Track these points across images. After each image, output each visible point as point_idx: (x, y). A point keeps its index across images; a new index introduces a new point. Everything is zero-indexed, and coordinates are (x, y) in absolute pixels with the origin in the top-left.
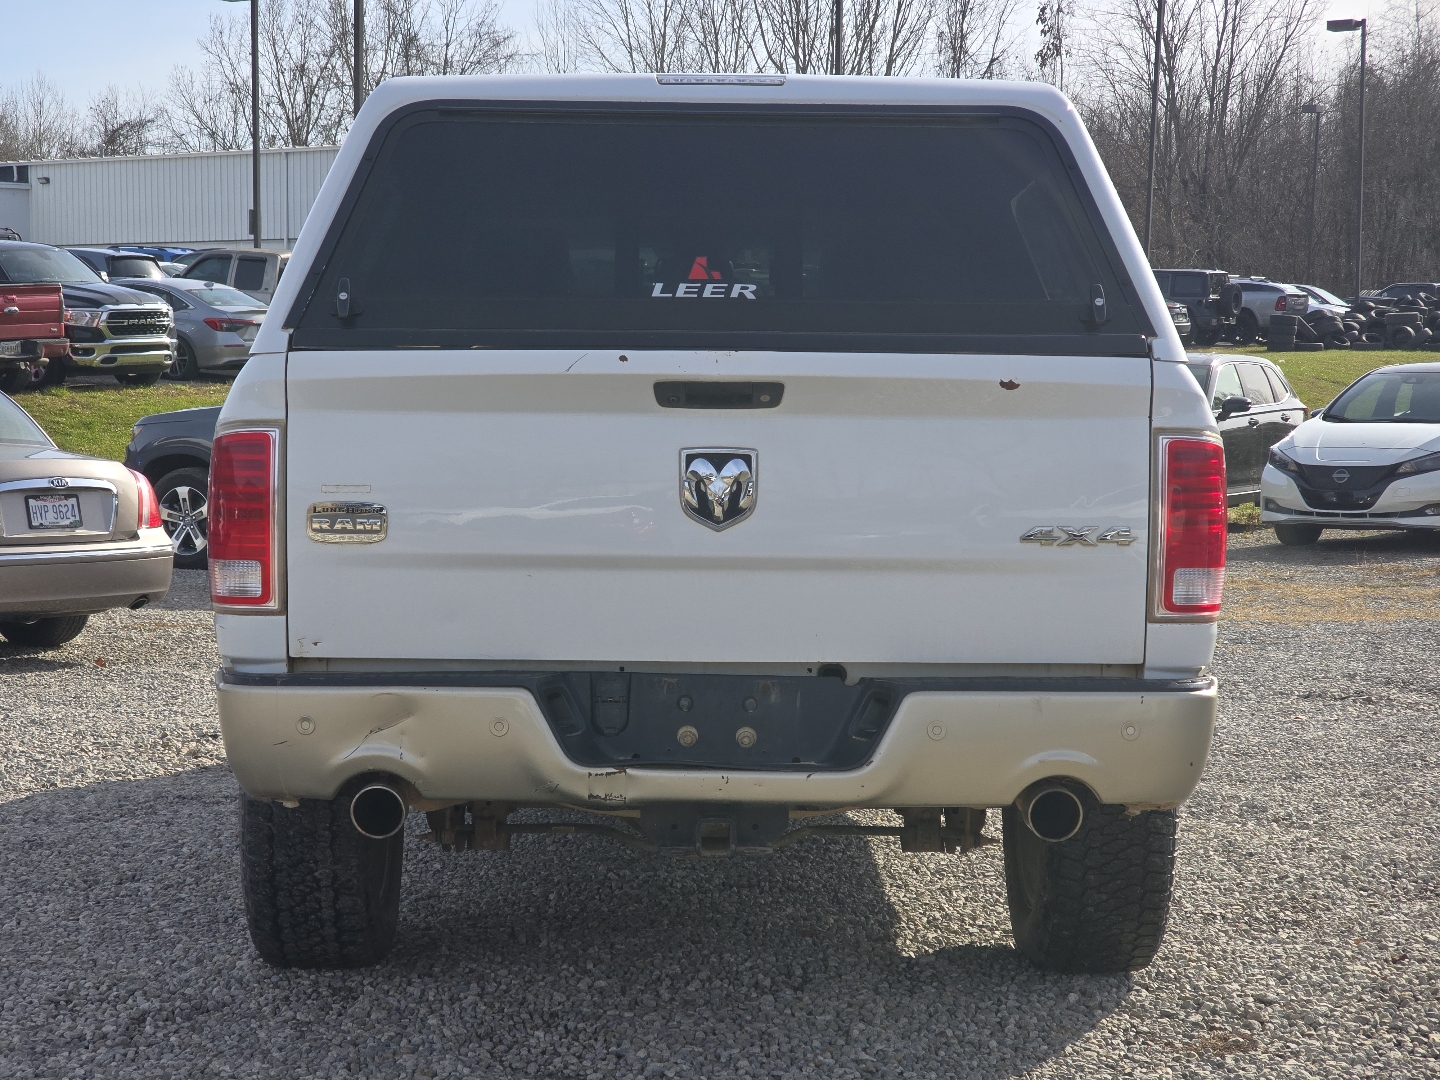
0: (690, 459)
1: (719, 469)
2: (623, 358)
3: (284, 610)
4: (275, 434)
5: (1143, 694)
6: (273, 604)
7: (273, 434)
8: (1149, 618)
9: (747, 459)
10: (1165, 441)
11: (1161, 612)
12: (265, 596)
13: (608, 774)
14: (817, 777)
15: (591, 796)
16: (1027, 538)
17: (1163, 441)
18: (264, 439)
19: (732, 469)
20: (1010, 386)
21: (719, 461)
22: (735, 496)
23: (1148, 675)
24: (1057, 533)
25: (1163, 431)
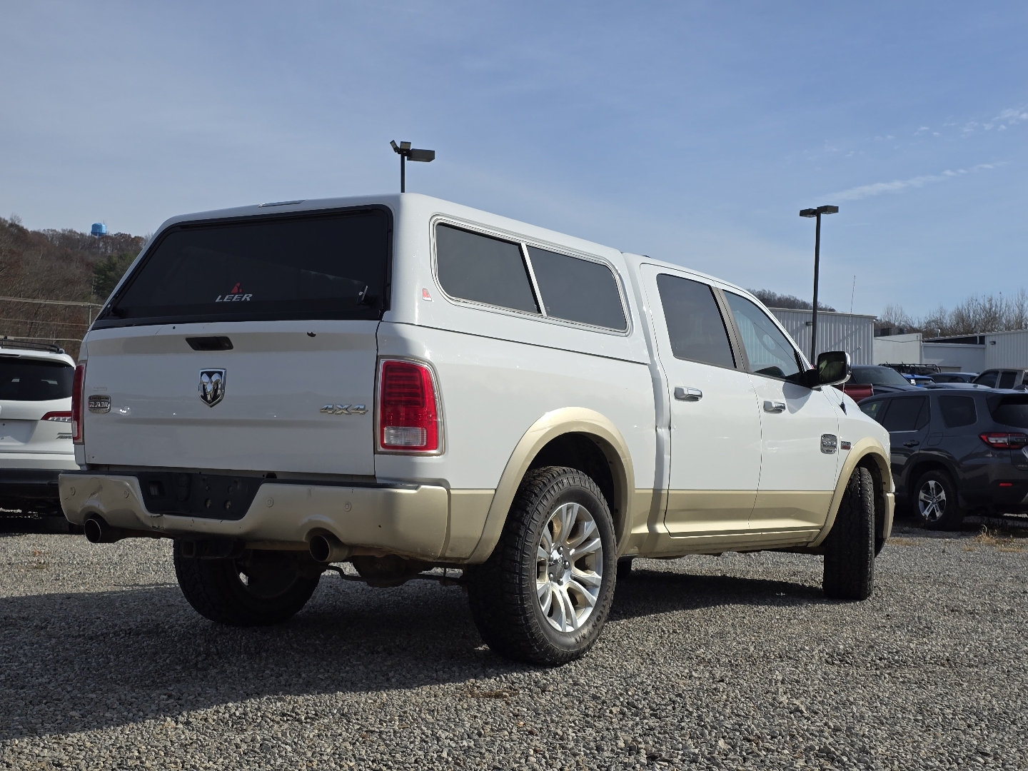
0: (203, 374)
1: (210, 379)
2: (174, 328)
3: (83, 443)
5: (352, 488)
6: (81, 440)
7: (84, 366)
8: (375, 452)
9: (220, 373)
10: (384, 362)
11: (381, 449)
13: (157, 517)
14: (225, 522)
15: (153, 527)
16: (322, 411)
17: (382, 362)
18: (81, 369)
19: (215, 378)
20: (312, 335)
21: (210, 374)
23: (379, 481)
24: (335, 408)
25: (383, 357)
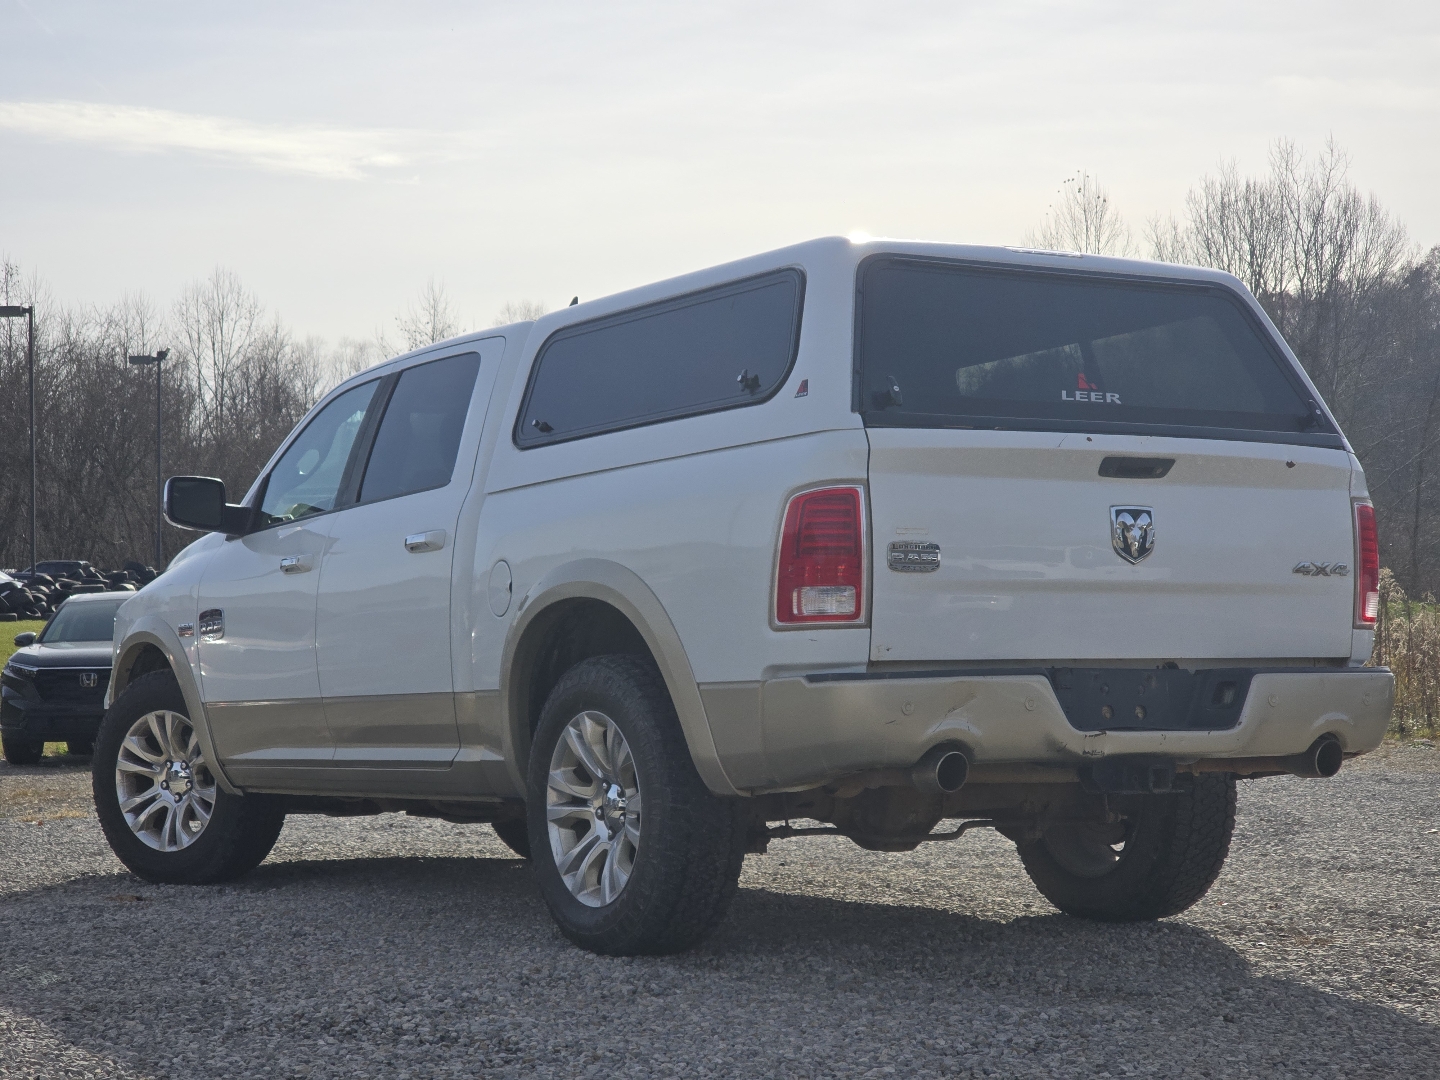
0: (1118, 513)
1: (1135, 519)
2: (1089, 439)
3: (869, 624)
4: (861, 490)
6: (862, 620)
7: (859, 489)
8: (1354, 626)
9: (1149, 513)
10: (1357, 506)
11: (1359, 621)
12: (856, 615)
13: (1096, 735)
14: (1213, 734)
15: (1084, 752)
16: (1297, 571)
18: (854, 494)
21: (1135, 514)
22: (1144, 538)
23: (1350, 665)
24: (1312, 567)
25: (1355, 499)
